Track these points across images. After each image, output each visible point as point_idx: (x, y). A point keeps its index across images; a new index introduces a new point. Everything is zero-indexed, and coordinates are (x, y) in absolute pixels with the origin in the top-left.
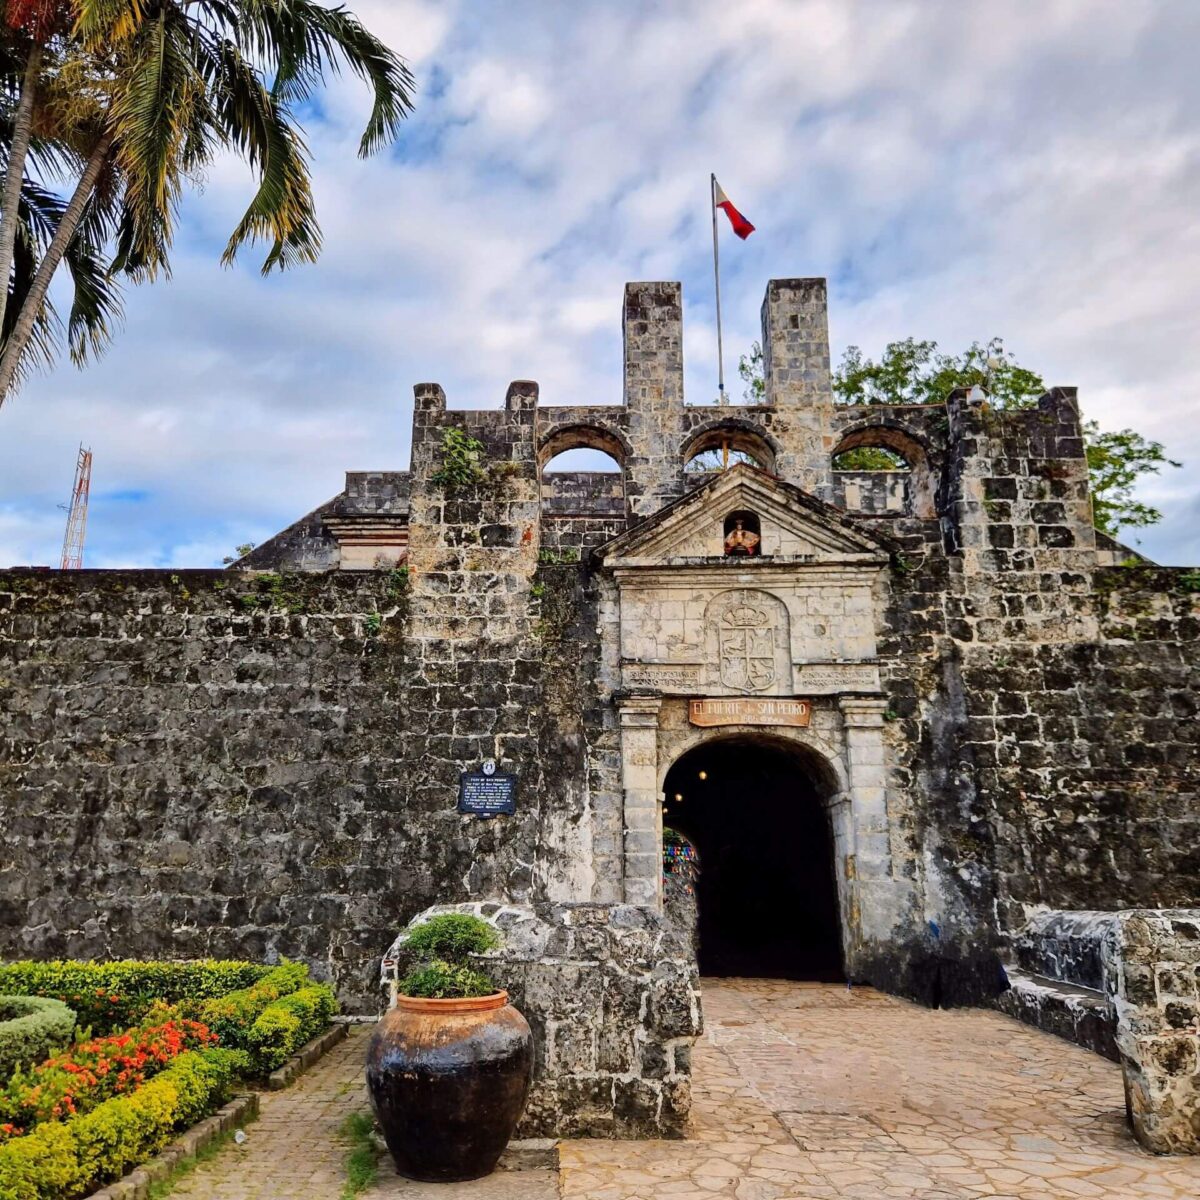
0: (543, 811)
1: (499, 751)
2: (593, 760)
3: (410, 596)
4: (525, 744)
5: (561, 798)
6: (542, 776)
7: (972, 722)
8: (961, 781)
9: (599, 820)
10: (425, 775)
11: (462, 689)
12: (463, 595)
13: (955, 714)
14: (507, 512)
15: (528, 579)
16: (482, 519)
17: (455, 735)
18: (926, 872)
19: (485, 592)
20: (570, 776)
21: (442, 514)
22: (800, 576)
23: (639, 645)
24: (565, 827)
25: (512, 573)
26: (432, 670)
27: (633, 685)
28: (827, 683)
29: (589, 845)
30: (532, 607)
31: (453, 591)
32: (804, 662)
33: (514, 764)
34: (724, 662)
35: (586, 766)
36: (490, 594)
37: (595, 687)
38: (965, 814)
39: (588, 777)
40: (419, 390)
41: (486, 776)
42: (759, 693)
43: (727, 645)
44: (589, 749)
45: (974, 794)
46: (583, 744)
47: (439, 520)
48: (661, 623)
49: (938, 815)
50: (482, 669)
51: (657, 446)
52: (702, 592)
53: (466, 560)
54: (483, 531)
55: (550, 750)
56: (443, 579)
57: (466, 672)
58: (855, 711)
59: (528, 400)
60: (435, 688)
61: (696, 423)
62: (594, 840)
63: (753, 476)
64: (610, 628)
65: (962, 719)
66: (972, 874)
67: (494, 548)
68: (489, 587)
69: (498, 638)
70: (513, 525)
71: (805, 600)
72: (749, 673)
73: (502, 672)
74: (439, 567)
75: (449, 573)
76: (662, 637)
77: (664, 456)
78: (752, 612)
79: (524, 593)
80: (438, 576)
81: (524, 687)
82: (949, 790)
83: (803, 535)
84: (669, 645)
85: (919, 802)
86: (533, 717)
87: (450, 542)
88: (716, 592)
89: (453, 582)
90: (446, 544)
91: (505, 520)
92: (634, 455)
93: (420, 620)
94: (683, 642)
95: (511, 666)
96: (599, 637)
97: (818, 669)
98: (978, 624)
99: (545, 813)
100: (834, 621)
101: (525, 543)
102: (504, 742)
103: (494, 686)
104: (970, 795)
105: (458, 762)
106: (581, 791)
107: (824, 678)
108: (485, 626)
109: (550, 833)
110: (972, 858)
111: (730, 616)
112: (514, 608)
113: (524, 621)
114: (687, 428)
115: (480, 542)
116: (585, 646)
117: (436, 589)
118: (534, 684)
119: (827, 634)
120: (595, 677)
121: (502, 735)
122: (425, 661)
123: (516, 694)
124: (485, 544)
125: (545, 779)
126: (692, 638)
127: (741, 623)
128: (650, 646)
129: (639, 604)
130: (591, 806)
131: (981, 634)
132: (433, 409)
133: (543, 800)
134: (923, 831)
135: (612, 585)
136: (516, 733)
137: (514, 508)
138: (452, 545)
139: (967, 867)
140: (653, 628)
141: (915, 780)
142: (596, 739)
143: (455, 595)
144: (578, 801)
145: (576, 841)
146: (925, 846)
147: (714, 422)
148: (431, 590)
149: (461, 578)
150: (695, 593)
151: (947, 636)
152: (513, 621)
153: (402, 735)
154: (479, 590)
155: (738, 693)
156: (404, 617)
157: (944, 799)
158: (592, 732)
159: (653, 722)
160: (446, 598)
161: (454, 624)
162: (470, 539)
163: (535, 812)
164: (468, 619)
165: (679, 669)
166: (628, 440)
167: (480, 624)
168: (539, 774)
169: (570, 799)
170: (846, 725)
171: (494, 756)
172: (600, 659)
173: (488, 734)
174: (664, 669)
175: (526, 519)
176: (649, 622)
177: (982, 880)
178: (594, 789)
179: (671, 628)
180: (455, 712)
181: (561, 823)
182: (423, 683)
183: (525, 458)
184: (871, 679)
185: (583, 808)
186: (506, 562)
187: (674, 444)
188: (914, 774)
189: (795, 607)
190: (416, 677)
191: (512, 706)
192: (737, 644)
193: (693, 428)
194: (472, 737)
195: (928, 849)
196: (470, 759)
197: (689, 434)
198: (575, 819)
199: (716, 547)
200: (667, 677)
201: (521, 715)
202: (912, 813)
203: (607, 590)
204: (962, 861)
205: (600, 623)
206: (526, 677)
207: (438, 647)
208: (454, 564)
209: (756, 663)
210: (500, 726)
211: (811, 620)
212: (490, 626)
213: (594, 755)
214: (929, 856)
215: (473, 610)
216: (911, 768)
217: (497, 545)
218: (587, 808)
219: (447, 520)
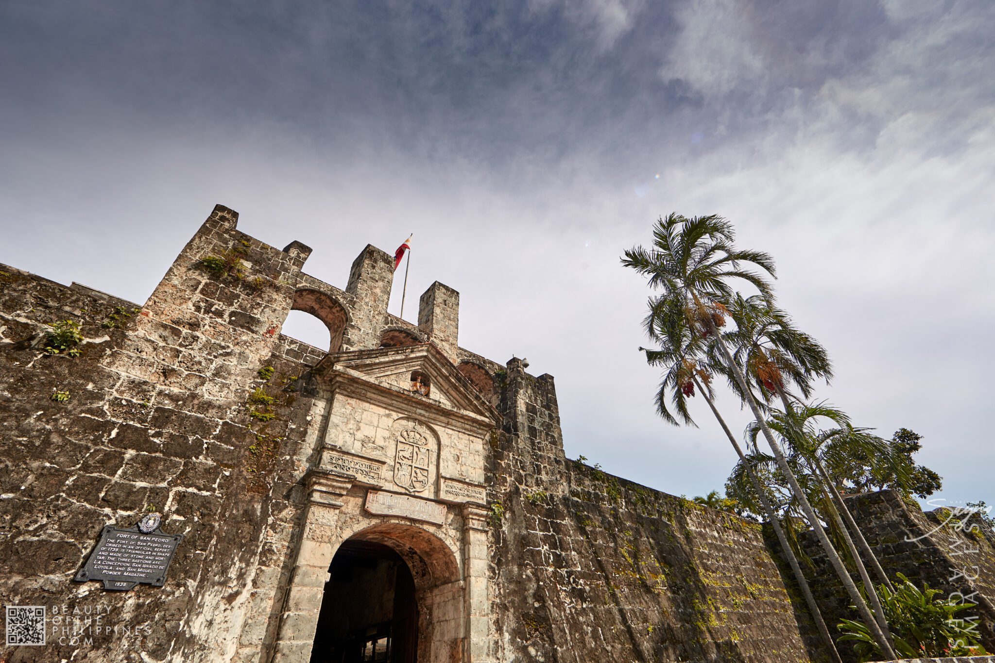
0: (201, 587)
1: (170, 505)
2: (271, 532)
3: (130, 333)
4: (206, 503)
5: (224, 571)
6: (213, 542)
7: (529, 534)
8: (526, 575)
9: (258, 600)
10: (45, 521)
11: (151, 432)
12: (192, 352)
13: (520, 528)
14: (260, 310)
15: (260, 360)
16: (236, 305)
17: (116, 478)
18: (505, 651)
19: (215, 357)
20: (241, 547)
21: (201, 287)
22: (450, 420)
23: (341, 436)
24: (217, 607)
25: (247, 351)
26: (122, 406)
27: (329, 467)
28: (459, 495)
29: (237, 630)
30: (255, 382)
31: (181, 345)
32: (448, 476)
33: (185, 524)
34: (398, 466)
35: (261, 536)
36: (219, 361)
37: (293, 463)
38: (530, 600)
39: (260, 549)
40: (219, 208)
41: (141, 532)
42: (417, 494)
43: (401, 453)
44: (270, 520)
45: (535, 586)
46: (265, 514)
47: (196, 289)
48: (361, 424)
49: (513, 602)
50: (183, 419)
51: (367, 325)
52: (392, 412)
53: (207, 327)
54: (232, 314)
55: (231, 513)
56: (176, 333)
57: (162, 417)
58: (474, 517)
59: (302, 255)
60: (114, 423)
61: (392, 323)
62: (246, 624)
63: (435, 353)
64: (319, 419)
65: (524, 532)
66: (537, 651)
67: (239, 329)
68: (221, 355)
69: (211, 397)
70: (262, 319)
71: (450, 436)
72: (412, 477)
73: (204, 428)
74: (178, 322)
75: (185, 331)
76: (359, 435)
77: (370, 331)
78: (419, 436)
79: (252, 370)
80: (172, 328)
81: (224, 446)
82: (520, 582)
83: (452, 398)
84: (363, 443)
85: (502, 591)
86: (224, 477)
87: (198, 309)
88: (400, 415)
89: (185, 339)
90: (193, 308)
91: (257, 314)
92: (353, 323)
93: (130, 357)
94: (374, 443)
95: (217, 425)
96: (309, 423)
97: (455, 484)
98: (525, 475)
99: (202, 588)
100: (464, 454)
101: (268, 335)
102: (181, 498)
103: (191, 439)
104: (532, 587)
105: (107, 510)
106: (248, 564)
107: (458, 491)
108: (203, 384)
109: (198, 615)
110: (536, 637)
111: (405, 434)
112: (239, 378)
113: (244, 391)
114: (387, 324)
115: (228, 320)
116: (294, 427)
117: (164, 339)
118: (236, 446)
119: (460, 461)
120: (294, 454)
121: (181, 489)
122: (116, 394)
123: (212, 451)
124: (230, 322)
125: (216, 546)
126: (380, 442)
127: (412, 440)
128: (349, 440)
129: (348, 406)
130: (255, 583)
131: (527, 482)
132: (227, 225)
133: (206, 571)
134: (503, 615)
135: (328, 388)
136: (200, 489)
137: (267, 310)
138: (199, 312)
139: (534, 645)
140: (354, 427)
141: (499, 573)
142: (280, 511)
143: (182, 349)
144: (241, 576)
145: (224, 626)
146: (505, 628)
147: (401, 327)
148: (157, 337)
149: (195, 339)
150: (387, 412)
151: (513, 479)
152: (233, 388)
153: (35, 464)
154: (209, 354)
155: (403, 491)
156: (111, 348)
157: (516, 589)
158: (277, 504)
159: (339, 502)
160: (171, 349)
161: (167, 373)
162: (219, 314)
163: (192, 584)
164: (187, 373)
165: (367, 463)
166: (351, 314)
167: (197, 381)
168: (212, 538)
169: (233, 573)
170: (467, 527)
171: (161, 510)
172: (304, 441)
173: (164, 484)
174: (357, 460)
175: (274, 320)
176: (352, 422)
177: (545, 655)
178: (262, 563)
179: (367, 431)
180: (130, 453)
181: (214, 603)
182: (102, 413)
183: (288, 284)
184: (482, 496)
185: (244, 585)
186: (245, 342)
187: (378, 328)
188: (499, 570)
189: (444, 440)
190: (95, 406)
191: (204, 461)
192: (407, 455)
193: (389, 325)
194: (140, 484)
195: (507, 631)
196: (125, 509)
197: (386, 327)
198: (231, 598)
199: (405, 386)
200: (357, 467)
201: (211, 473)
202: (498, 600)
203: (324, 391)
204: (529, 639)
205: (312, 412)
206: (229, 438)
207: (137, 386)
208: (194, 326)
209: (418, 471)
210: (183, 478)
211: (452, 450)
212: (208, 386)
213: (273, 527)
214: (507, 636)
215: (196, 367)
216: (497, 564)
217: (242, 327)
218: (249, 584)
219: (202, 292)
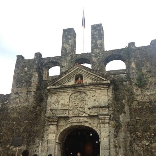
3: (11, 98)
14: (31, 79)
20: (37, 137)
22: (91, 88)
28: (95, 112)
32: (90, 107)
39: (41, 137)
42: (80, 116)
43: (74, 105)
44: (42, 130)
52: (69, 93)
53: (22, 90)
56: (17, 94)
58: (102, 119)
63: (80, 66)
71: (92, 93)
72: (79, 111)
74: (17, 92)
76: (60, 104)
78: (80, 97)
79: (33, 96)
83: (92, 79)
88: (72, 93)
91: (31, 81)
93: (12, 103)
94: (64, 104)
96: (47, 104)
97: (94, 109)
100: (98, 98)
106: (40, 140)
111: (75, 98)
117: (16, 96)
119: (97, 101)
126: (66, 104)
128: (57, 106)
129: (56, 96)
130: (41, 144)
135: (50, 93)
137: (33, 78)
140: (58, 102)
142: (44, 128)
144: (39, 143)
150: (68, 93)
159: (56, 123)
165: (62, 111)
170: (100, 122)
174: (59, 111)
178: (42, 140)
179: (62, 102)
184: (106, 111)
189: (90, 95)
195: (120, 154)
198: (37, 147)
199: (73, 82)
200: (60, 113)
205: (48, 101)
208: (20, 91)
211: (93, 98)
